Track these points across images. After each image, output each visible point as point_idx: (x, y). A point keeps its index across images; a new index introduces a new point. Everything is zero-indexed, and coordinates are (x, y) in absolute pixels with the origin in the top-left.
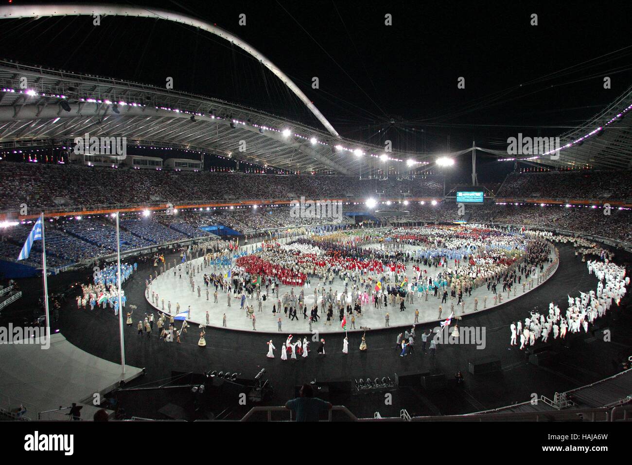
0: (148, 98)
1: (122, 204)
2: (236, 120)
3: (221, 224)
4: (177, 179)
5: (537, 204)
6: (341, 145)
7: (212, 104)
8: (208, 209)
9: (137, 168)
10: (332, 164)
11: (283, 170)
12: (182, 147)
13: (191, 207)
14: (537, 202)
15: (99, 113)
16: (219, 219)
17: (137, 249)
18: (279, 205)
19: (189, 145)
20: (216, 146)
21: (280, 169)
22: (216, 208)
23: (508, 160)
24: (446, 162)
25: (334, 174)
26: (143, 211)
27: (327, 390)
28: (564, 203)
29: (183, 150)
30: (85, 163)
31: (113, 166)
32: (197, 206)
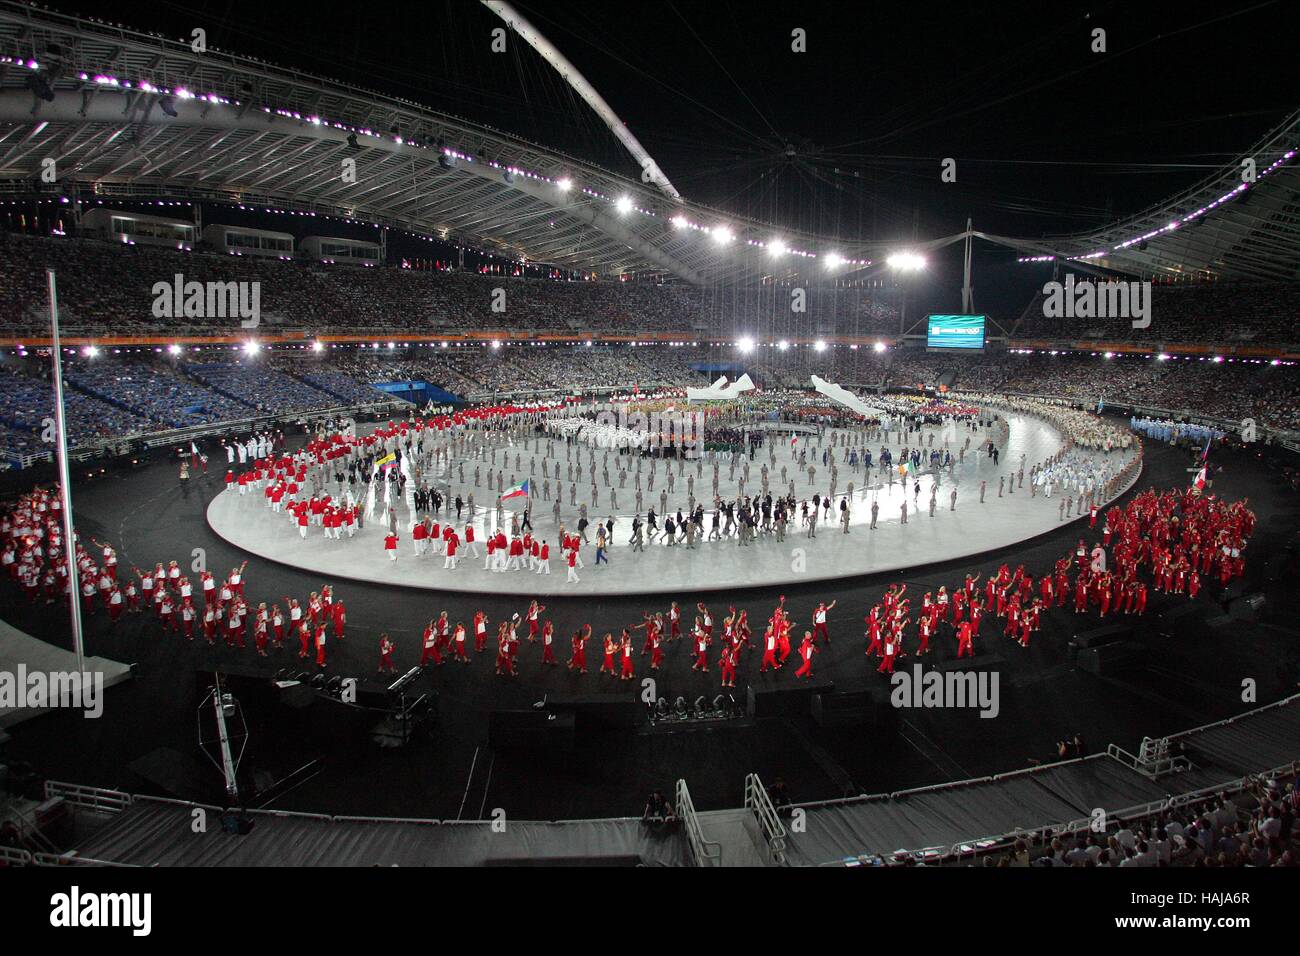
0: (247, 87)
1: (195, 327)
2: (452, 150)
3: (419, 378)
4: (327, 281)
5: (1098, 353)
6: (684, 216)
7: (397, 111)
8: (391, 346)
9: (236, 254)
10: (666, 260)
11: (560, 270)
12: (337, 212)
13: (352, 339)
14: (1097, 349)
15: (133, 117)
16: (417, 368)
17: (226, 422)
18: (547, 342)
19: (354, 207)
20: (414, 213)
21: (554, 269)
22: (410, 344)
23: (1040, 259)
24: (908, 261)
25: (669, 282)
26: (242, 344)
27: (570, 721)
28: (1155, 351)
29: (340, 219)
30: (115, 238)
31: (181, 247)
32: (366, 339)
